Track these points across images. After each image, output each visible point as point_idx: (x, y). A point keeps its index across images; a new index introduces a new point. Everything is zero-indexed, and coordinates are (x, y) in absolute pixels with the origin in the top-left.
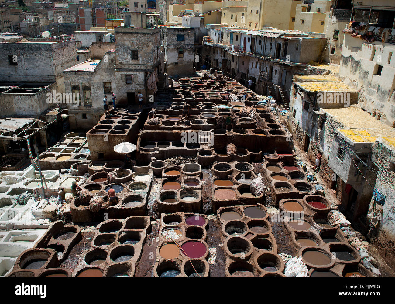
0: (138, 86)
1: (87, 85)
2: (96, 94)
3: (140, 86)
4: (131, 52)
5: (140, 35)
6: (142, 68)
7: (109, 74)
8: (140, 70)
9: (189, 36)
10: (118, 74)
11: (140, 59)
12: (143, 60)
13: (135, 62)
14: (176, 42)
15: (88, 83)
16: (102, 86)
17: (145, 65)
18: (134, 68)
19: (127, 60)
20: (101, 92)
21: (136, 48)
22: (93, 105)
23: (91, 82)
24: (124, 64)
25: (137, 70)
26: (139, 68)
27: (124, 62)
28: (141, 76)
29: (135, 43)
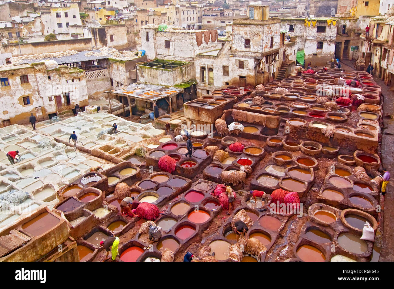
0: (248, 71)
1: (211, 67)
2: (217, 75)
3: (250, 71)
4: (244, 41)
5: (252, 26)
6: (253, 55)
7: (227, 59)
8: (251, 57)
9: (330, 28)
10: (233, 59)
11: (252, 47)
12: (254, 48)
13: (248, 50)
14: (317, 34)
15: (212, 65)
16: (222, 69)
17: (256, 52)
18: (246, 55)
19: (241, 48)
20: (221, 73)
21: (249, 37)
22: (215, 83)
23: (214, 65)
24: (238, 51)
25: (249, 56)
26: (250, 55)
27: (238, 49)
28: (251, 63)
29: (248, 33)
